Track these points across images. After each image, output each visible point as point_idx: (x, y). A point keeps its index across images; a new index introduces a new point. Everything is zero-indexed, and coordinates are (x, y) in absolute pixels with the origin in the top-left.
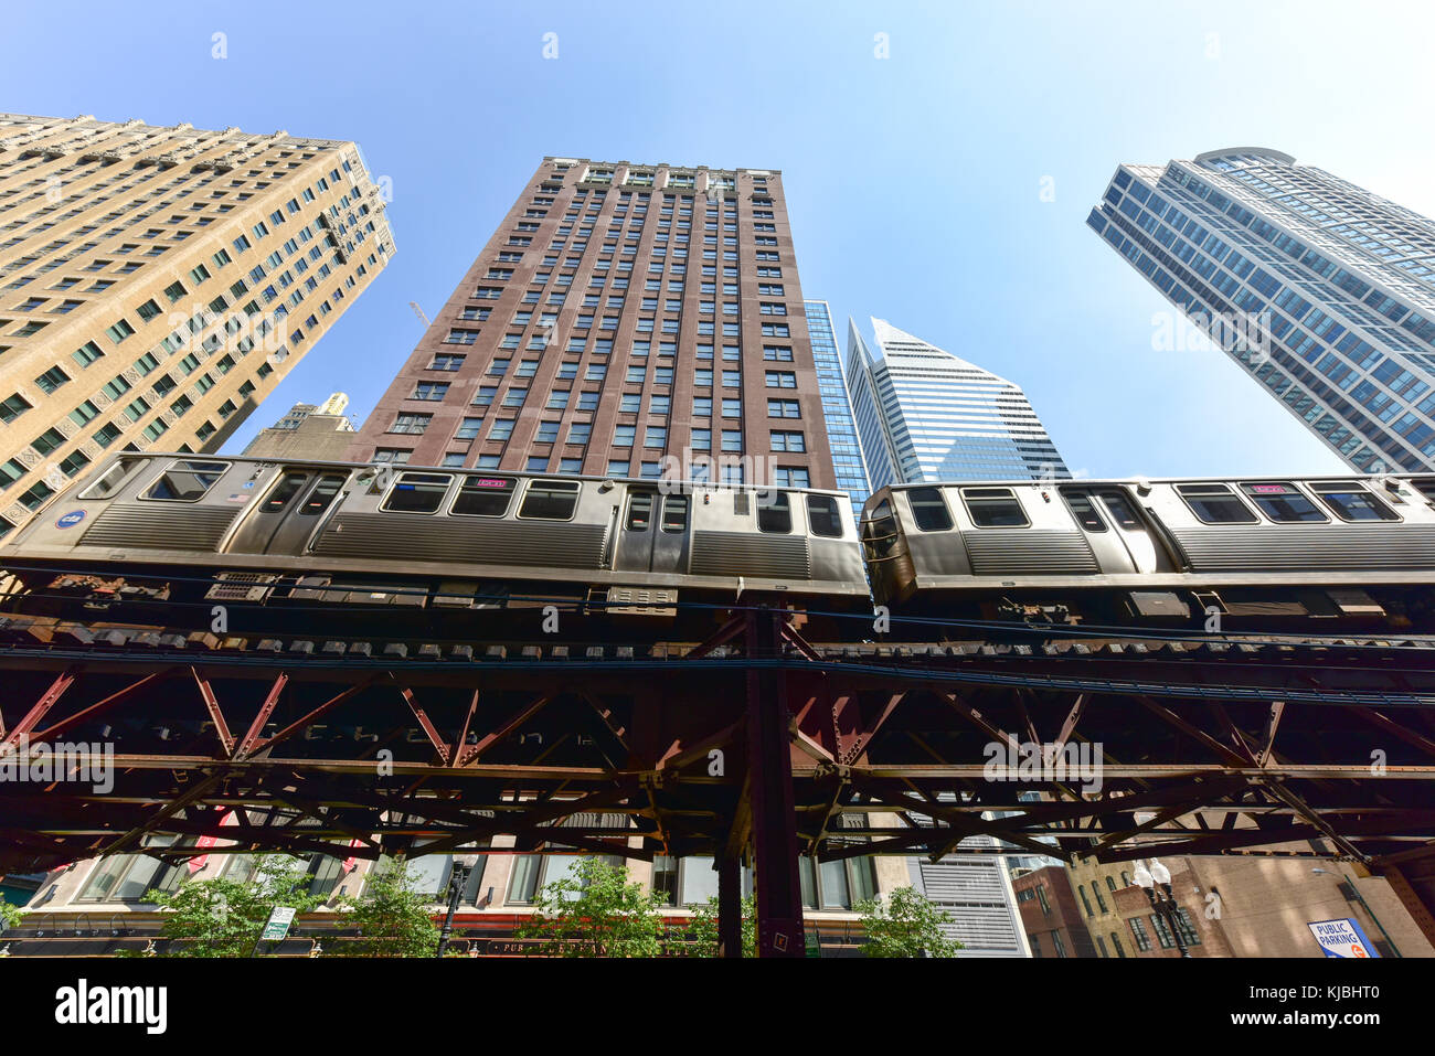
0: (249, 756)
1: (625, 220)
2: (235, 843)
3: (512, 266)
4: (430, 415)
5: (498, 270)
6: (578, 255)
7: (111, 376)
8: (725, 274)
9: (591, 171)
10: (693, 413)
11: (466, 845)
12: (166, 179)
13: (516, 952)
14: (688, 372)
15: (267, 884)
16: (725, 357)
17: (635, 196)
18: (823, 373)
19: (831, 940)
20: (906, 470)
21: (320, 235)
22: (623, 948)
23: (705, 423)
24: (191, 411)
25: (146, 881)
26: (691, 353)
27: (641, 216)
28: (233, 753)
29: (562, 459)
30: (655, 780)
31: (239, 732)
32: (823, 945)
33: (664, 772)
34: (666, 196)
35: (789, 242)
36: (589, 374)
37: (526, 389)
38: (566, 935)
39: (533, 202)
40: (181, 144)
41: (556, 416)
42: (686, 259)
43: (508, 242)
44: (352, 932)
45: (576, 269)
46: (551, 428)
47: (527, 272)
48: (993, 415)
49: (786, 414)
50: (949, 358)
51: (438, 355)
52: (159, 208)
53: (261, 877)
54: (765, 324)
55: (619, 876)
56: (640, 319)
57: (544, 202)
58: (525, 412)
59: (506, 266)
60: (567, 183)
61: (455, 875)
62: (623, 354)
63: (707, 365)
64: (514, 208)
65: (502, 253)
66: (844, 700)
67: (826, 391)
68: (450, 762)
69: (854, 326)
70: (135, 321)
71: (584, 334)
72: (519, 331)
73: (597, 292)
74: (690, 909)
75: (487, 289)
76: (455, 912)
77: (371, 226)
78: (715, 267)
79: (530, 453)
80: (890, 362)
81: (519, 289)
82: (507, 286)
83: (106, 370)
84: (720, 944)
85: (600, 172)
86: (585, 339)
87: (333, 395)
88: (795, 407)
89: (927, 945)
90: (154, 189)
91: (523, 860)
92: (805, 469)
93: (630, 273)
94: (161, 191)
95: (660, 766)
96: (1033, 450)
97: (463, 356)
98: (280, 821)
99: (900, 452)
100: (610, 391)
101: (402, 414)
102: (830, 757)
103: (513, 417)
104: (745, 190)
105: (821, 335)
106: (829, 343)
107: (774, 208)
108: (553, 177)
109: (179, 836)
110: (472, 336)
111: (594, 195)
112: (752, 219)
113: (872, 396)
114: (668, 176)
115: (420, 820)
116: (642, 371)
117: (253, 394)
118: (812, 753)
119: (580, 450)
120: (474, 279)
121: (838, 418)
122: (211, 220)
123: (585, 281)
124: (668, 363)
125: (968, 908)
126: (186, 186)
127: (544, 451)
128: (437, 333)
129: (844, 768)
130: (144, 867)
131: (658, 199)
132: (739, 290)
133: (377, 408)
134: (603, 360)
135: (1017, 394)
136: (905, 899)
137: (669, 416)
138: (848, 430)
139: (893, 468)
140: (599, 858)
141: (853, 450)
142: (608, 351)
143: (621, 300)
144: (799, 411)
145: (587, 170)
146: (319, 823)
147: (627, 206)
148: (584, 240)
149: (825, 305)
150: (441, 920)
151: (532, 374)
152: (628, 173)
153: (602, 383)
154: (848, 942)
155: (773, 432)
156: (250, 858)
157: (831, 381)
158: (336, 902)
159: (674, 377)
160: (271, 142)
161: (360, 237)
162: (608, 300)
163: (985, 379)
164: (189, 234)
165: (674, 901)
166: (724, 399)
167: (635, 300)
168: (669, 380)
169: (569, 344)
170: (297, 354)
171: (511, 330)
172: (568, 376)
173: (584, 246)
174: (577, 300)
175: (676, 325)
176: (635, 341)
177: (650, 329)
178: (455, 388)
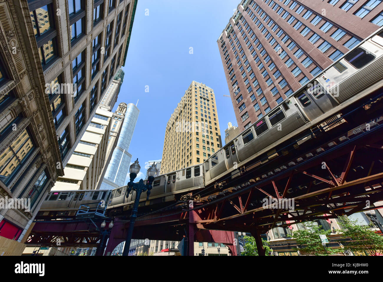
1: (243, 29)
3: (232, 68)
4: (247, 112)
5: (230, 72)
6: (241, 49)
9: (226, 31)
10: (313, 44)
17: (240, 21)
21: (202, 100)
26: (293, 31)
27: (245, 22)
29: (285, 93)
34: (246, 10)
36: (271, 68)
37: (259, 87)
39: (223, 52)
40: (180, 107)
41: (273, 86)
42: (266, 14)
43: (227, 65)
45: (244, 52)
46: (274, 90)
47: (236, 66)
51: (237, 99)
56: (269, 42)
57: (225, 49)
58: (265, 92)
59: (231, 69)
60: (225, 40)
62: (274, 55)
64: (221, 58)
65: (228, 68)
70: (197, 137)
71: (260, 62)
72: (246, 78)
73: (253, 50)
75: (232, 78)
77: (207, 90)
79: (275, 100)
81: (237, 71)
82: (235, 73)
83: (201, 147)
85: (228, 28)
86: (261, 63)
87: (228, 124)
93: (256, 36)
94: (184, 116)
97: (241, 95)
100: (280, 66)
101: (242, 117)
103: (263, 96)
108: (221, 43)
111: (232, 34)
114: (241, 6)
116: (284, 52)
117: (218, 134)
119: (287, 87)
120: (228, 78)
122: (191, 113)
123: (248, 52)
124: (290, 41)
126: (185, 112)
127: (278, 96)
128: (233, 96)
131: (245, 14)
133: (237, 119)
134: (270, 62)
142: (270, 59)
143: (260, 45)
145: (226, 32)
151: (258, 83)
152: (233, 20)
153: (276, 67)
159: (295, 43)
160: (186, 94)
161: (207, 94)
162: (257, 49)
164: (191, 118)
167: (264, 40)
168: (295, 45)
169: (259, 68)
170: (217, 122)
171: (244, 80)
172: (266, 74)
173: (240, 46)
174: (251, 58)
175: (281, 31)
176: (274, 48)
177: (275, 41)
178: (246, 102)
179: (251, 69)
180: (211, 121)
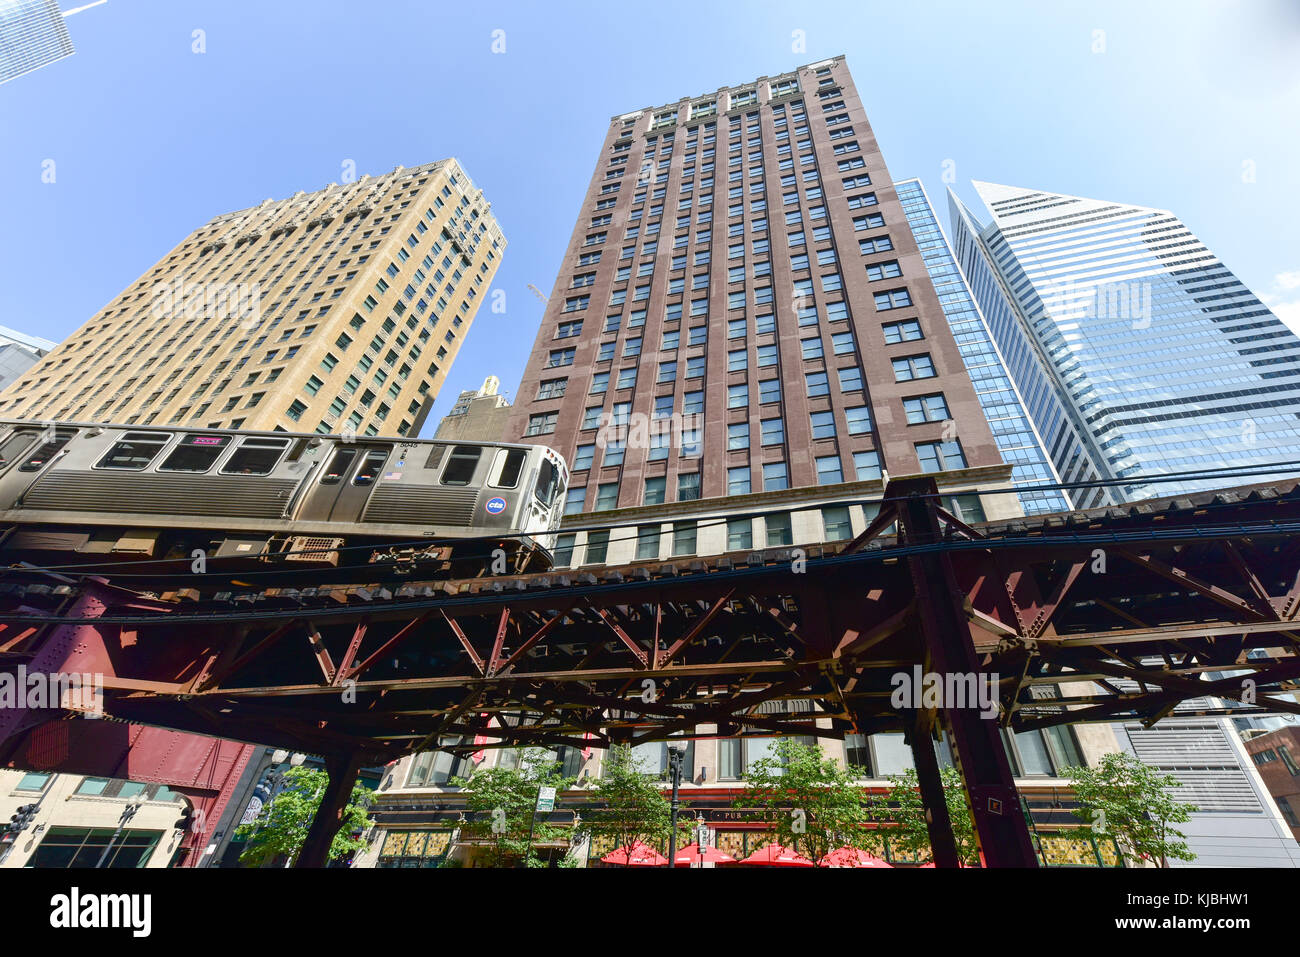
0: (497, 673)
1: (697, 155)
2: (500, 740)
3: (605, 229)
4: (565, 379)
5: (593, 236)
6: (660, 202)
7: (331, 399)
8: (805, 180)
9: (655, 118)
10: (800, 325)
11: (676, 734)
12: (329, 234)
13: (736, 819)
14: (788, 286)
15: (530, 770)
16: (821, 262)
17: (702, 129)
18: (927, 254)
19: (1039, 805)
20: (1041, 334)
21: (447, 246)
22: (831, 815)
23: (813, 332)
24: (390, 413)
25: (447, 770)
26: (786, 267)
27: (712, 146)
28: (485, 671)
29: (687, 395)
30: (835, 667)
31: (486, 657)
32: (1032, 810)
33: (841, 660)
34: (731, 119)
35: (866, 127)
36: (693, 310)
37: (640, 338)
38: (777, 805)
39: (610, 164)
40: (332, 201)
41: (672, 356)
42: (763, 176)
43: (596, 208)
44: (601, 805)
45: (661, 216)
46: (670, 367)
47: (618, 231)
48: (1139, 252)
49: (895, 305)
50: (1074, 201)
51: (561, 325)
52: (331, 258)
53: (525, 765)
54: (856, 219)
55: (815, 753)
56: (730, 247)
57: (620, 161)
58: (644, 358)
59: (600, 230)
60: (636, 136)
61: (672, 758)
62: (720, 284)
63: (805, 275)
64: (595, 174)
65: (594, 219)
66: (1016, 576)
67: (934, 271)
68: (650, 665)
69: (954, 196)
70: (337, 352)
71: (681, 274)
72: (623, 286)
73: (685, 232)
74: (889, 779)
75: (587, 255)
76: (679, 788)
77: (483, 227)
78: (794, 175)
80: (1002, 223)
81: (615, 248)
82: (604, 248)
83: (327, 395)
84: (926, 810)
85: (664, 116)
86: (683, 278)
87: (487, 379)
88: (903, 295)
89: (1152, 808)
90: (323, 244)
91: (725, 744)
92: (927, 355)
93: (712, 205)
94: (329, 244)
95: (837, 654)
96: (1199, 279)
97: (581, 321)
98: (528, 722)
99: (1030, 317)
100: (716, 322)
101: (543, 383)
102: (1013, 631)
103: (634, 365)
104: (810, 87)
105: (918, 214)
106: (929, 221)
107: (845, 96)
108: (623, 134)
109: (461, 737)
110: (585, 301)
111: (663, 140)
112: (823, 115)
113: (988, 264)
114: (729, 98)
115: (633, 715)
116: (742, 296)
117: (429, 391)
118: (992, 629)
119: (699, 382)
120: (576, 249)
121: (952, 296)
122: (367, 257)
123: (671, 224)
124: (766, 282)
125: (1192, 772)
126: (344, 235)
127: (668, 389)
128: (556, 306)
129: (1029, 641)
130: (443, 761)
131: (724, 124)
132: (823, 192)
133: (522, 382)
134: (703, 294)
135: (1168, 220)
136: (1118, 764)
137: (776, 333)
138: (967, 306)
139: (1024, 335)
140: (792, 739)
141: (975, 325)
142: (706, 285)
143: (709, 234)
144: (909, 298)
145: (652, 117)
146: (557, 722)
147: (696, 140)
148: (663, 186)
149: (917, 183)
150: (669, 794)
151: (642, 322)
152: (690, 108)
153: (707, 316)
154: (1058, 806)
155: (885, 325)
156: (513, 751)
157: (937, 260)
158: (583, 782)
159: (774, 295)
160: (393, 178)
161: (477, 239)
162: (697, 236)
163: (1124, 213)
164: (355, 273)
165: (870, 773)
166: (827, 304)
167: (722, 230)
168: (770, 299)
169: (670, 287)
170: (454, 351)
171: (616, 287)
172: (675, 316)
173: (664, 191)
174: (668, 245)
175: (766, 243)
176: (730, 269)
177: (742, 254)
178: (581, 351)
179: (651, 272)
180: (431, 331)
